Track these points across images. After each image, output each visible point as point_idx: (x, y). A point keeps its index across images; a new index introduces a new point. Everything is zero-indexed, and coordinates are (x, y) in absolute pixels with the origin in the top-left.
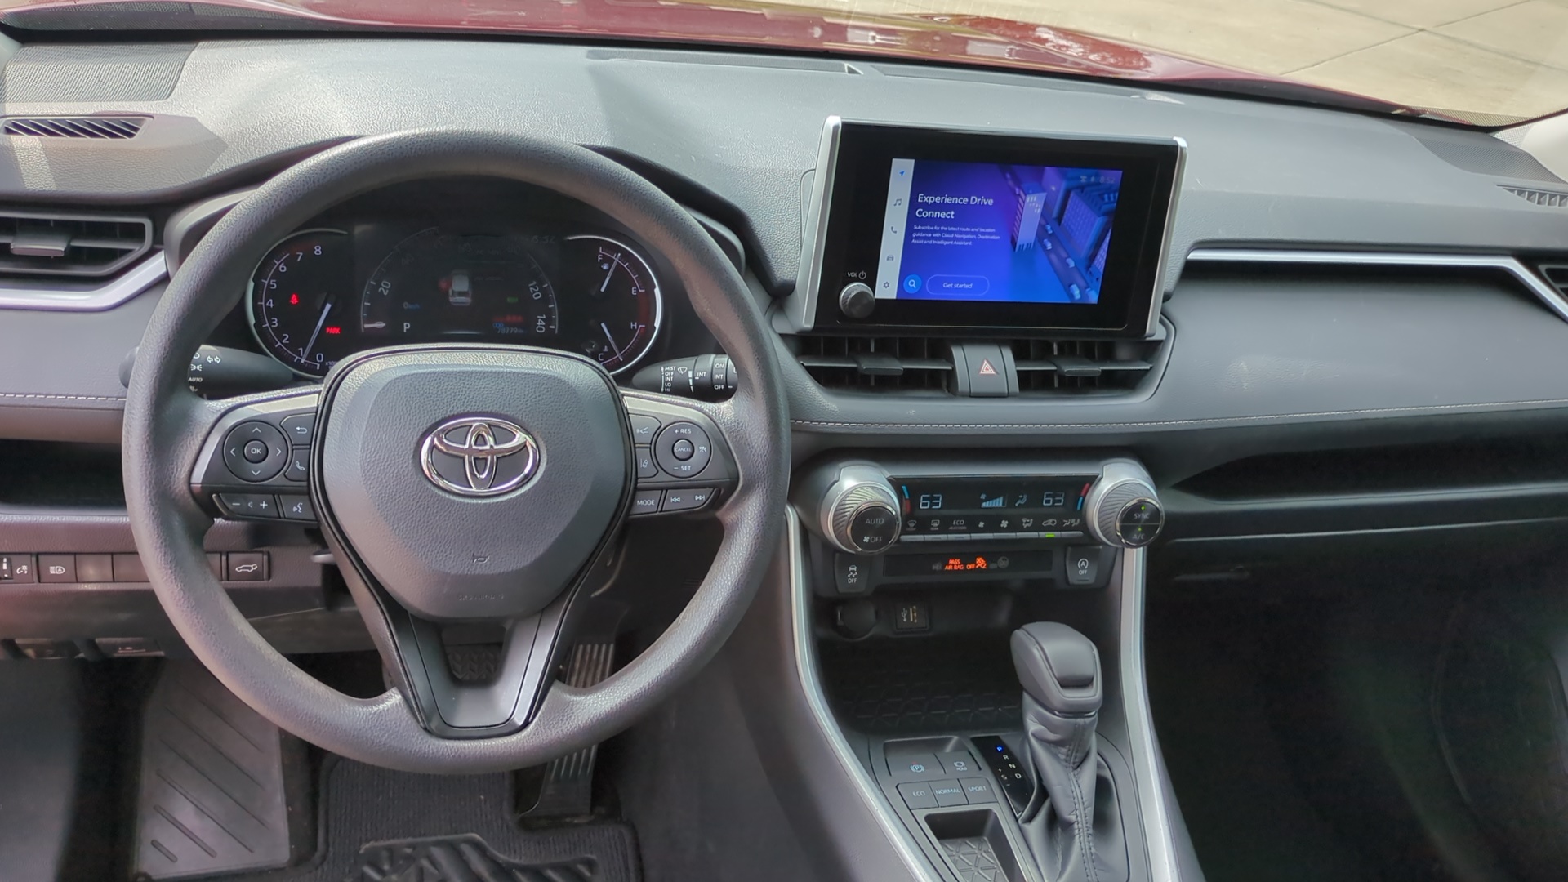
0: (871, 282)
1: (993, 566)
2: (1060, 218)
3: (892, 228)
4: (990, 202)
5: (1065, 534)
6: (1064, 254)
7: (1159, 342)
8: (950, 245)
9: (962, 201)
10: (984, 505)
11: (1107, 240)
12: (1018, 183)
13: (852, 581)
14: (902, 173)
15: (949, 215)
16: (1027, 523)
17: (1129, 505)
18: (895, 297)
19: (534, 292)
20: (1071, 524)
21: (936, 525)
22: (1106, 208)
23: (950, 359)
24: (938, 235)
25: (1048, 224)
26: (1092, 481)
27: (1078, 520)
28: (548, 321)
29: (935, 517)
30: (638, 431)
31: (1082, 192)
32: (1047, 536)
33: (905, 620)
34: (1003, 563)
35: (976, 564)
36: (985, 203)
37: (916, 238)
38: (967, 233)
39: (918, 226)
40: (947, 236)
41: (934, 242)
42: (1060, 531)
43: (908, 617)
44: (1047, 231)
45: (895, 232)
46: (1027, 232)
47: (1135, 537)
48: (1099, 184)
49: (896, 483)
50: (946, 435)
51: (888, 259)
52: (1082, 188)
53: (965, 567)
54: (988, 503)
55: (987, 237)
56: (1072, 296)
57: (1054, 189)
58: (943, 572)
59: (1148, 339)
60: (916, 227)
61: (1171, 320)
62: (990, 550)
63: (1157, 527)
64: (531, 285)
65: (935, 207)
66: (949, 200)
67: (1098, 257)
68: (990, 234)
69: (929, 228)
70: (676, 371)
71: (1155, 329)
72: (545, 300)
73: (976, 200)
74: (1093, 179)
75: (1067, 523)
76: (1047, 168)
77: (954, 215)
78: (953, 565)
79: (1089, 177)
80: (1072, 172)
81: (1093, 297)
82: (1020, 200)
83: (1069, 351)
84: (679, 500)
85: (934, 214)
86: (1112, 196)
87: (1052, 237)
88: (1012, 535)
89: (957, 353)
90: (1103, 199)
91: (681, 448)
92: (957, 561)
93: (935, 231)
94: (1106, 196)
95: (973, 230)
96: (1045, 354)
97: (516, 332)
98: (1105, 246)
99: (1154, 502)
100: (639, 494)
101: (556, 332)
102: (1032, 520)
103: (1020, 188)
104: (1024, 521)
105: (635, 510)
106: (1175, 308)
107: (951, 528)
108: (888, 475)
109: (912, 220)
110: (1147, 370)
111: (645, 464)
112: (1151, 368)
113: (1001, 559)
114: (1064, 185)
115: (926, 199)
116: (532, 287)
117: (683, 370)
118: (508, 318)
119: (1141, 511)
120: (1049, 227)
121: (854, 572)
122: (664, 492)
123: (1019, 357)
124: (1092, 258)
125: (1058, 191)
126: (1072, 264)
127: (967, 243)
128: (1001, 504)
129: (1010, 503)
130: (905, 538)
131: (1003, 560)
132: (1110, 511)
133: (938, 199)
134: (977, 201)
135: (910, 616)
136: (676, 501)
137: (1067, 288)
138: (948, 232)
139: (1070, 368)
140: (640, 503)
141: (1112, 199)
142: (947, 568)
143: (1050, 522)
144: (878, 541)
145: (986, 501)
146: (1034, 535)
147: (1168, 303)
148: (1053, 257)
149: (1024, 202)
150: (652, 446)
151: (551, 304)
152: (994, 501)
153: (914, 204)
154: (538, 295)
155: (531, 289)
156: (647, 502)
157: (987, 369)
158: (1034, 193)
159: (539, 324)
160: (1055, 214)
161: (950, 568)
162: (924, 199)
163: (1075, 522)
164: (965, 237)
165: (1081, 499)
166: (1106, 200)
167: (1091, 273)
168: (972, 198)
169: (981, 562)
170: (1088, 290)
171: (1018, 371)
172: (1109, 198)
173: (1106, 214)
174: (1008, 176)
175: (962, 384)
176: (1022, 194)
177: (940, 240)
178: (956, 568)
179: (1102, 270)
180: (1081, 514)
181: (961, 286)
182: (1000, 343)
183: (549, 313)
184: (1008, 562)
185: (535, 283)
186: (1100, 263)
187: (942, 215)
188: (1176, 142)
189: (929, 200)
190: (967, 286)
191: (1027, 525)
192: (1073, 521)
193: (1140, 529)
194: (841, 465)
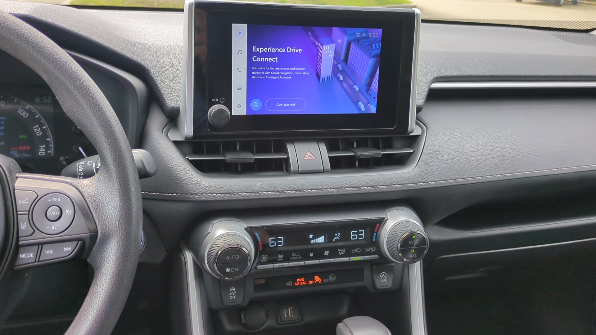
0: (229, 104)
1: (325, 281)
2: (346, 60)
3: (238, 69)
4: (300, 51)
5: (367, 257)
6: (351, 83)
7: (418, 136)
8: (277, 79)
9: (281, 50)
10: (312, 242)
11: (378, 72)
12: (317, 38)
13: (232, 297)
14: (240, 33)
15: (274, 60)
16: (341, 251)
17: (404, 236)
18: (246, 114)
19: (37, 131)
20: (370, 251)
21: (281, 257)
22: (374, 52)
23: (286, 152)
24: (269, 73)
25: (339, 64)
26: (381, 222)
27: (375, 248)
28: (47, 149)
29: (280, 252)
30: (20, 202)
31: (358, 42)
32: (355, 259)
33: (286, 316)
34: (332, 278)
35: (315, 281)
36: (297, 52)
37: (255, 75)
38: (287, 71)
39: (255, 67)
40: (274, 73)
41: (267, 77)
42: (363, 255)
43: (288, 314)
44: (338, 68)
45: (240, 72)
46: (326, 70)
47: (411, 256)
48: (368, 37)
49: (250, 231)
50: (282, 198)
51: (238, 89)
52: (358, 40)
53: (307, 282)
54: (315, 240)
55: (301, 73)
56: (359, 109)
57: (340, 41)
58: (294, 287)
59: (411, 134)
60: (253, 68)
61: (422, 121)
62: (323, 270)
63: (425, 248)
64: (34, 127)
65: (264, 55)
66: (273, 50)
67: (373, 84)
68: (302, 71)
69: (262, 68)
70: (86, 164)
71: (414, 129)
72: (45, 135)
73: (290, 50)
74: (364, 35)
75: (368, 250)
76: (334, 28)
77: (277, 60)
78: (300, 282)
79: (362, 33)
80: (350, 30)
81: (373, 109)
82: (319, 49)
83: (363, 144)
84: (51, 252)
85: (265, 59)
86: (377, 45)
87: (342, 72)
88: (332, 260)
89: (290, 148)
90: (372, 47)
91: (53, 212)
92: (303, 279)
93: (266, 71)
94: (374, 45)
95: (291, 69)
96: (349, 146)
97: (26, 156)
98: (377, 77)
99: (422, 234)
100: (21, 249)
101: (52, 155)
102: (344, 250)
103: (318, 41)
104: (339, 251)
105: (18, 262)
106: (425, 115)
107: (292, 258)
108: (246, 226)
109: (250, 64)
110: (411, 153)
111: (24, 226)
112: (414, 151)
113: (330, 276)
114: (346, 39)
115: (258, 50)
116: (36, 128)
117: (90, 163)
118: (21, 148)
119: (413, 239)
120: (340, 66)
121: (233, 291)
122: (40, 246)
123: (330, 149)
124: (369, 84)
125: (342, 42)
126: (357, 89)
127: (288, 78)
128: (323, 241)
129: (329, 239)
130: (260, 267)
131: (332, 276)
132: (393, 241)
133: (265, 50)
134: (292, 50)
135: (288, 313)
136: (49, 253)
137: (356, 103)
138: (275, 71)
139: (363, 153)
140: (22, 256)
141: (378, 47)
142: (295, 284)
143: (356, 250)
144: (236, 271)
145: (313, 239)
146: (346, 259)
147: (421, 114)
148: (345, 85)
149: (322, 50)
150: (30, 212)
151: (48, 138)
152: (319, 238)
153: (250, 54)
154: (40, 133)
155: (35, 129)
156: (28, 255)
157: (309, 156)
158: (327, 44)
159: (41, 150)
160: (342, 58)
161: (298, 284)
162: (256, 50)
163: (373, 249)
164: (286, 74)
165: (375, 234)
166: (374, 48)
167: (370, 94)
168: (288, 48)
169: (317, 279)
170: (369, 105)
171: (329, 157)
172: (376, 46)
173: (374, 57)
174: (310, 34)
175: (293, 166)
176: (320, 45)
177: (270, 76)
178: (302, 284)
179: (376, 92)
180: (376, 244)
181: (288, 105)
182: (318, 141)
183: (47, 143)
184: (335, 278)
185: (37, 126)
186: (375, 88)
187: (270, 60)
188: (414, 10)
189: (261, 50)
190: (292, 105)
191: (342, 253)
192: (372, 248)
193: (413, 251)
194: (214, 222)
